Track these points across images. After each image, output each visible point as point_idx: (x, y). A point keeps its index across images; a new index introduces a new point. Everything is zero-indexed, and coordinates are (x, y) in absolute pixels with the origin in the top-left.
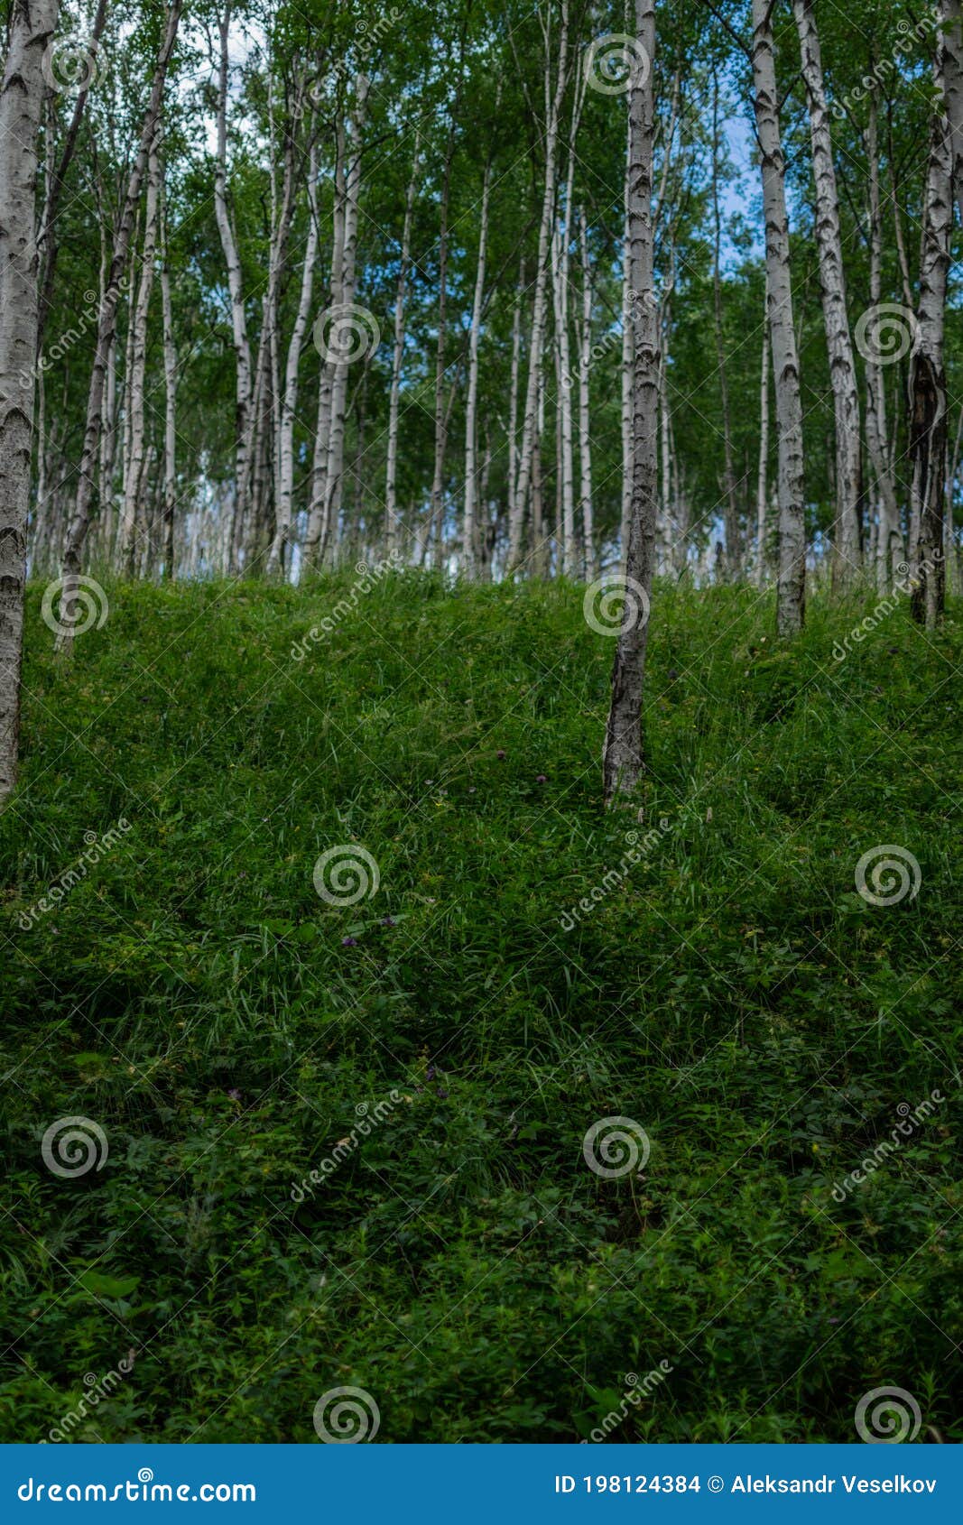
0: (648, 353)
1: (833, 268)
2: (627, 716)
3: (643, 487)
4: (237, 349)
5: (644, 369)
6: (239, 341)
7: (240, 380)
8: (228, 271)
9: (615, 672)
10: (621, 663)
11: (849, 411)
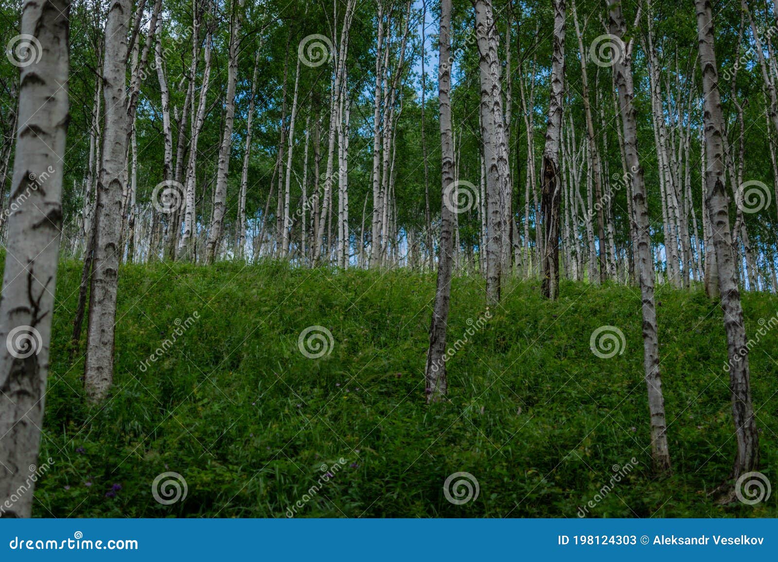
0: (449, 162)
1: (498, 110)
2: (438, 351)
3: (447, 232)
4: (165, 135)
5: (447, 170)
6: (166, 131)
7: (166, 152)
8: (161, 93)
9: (432, 328)
10: (435, 323)
11: (506, 185)
